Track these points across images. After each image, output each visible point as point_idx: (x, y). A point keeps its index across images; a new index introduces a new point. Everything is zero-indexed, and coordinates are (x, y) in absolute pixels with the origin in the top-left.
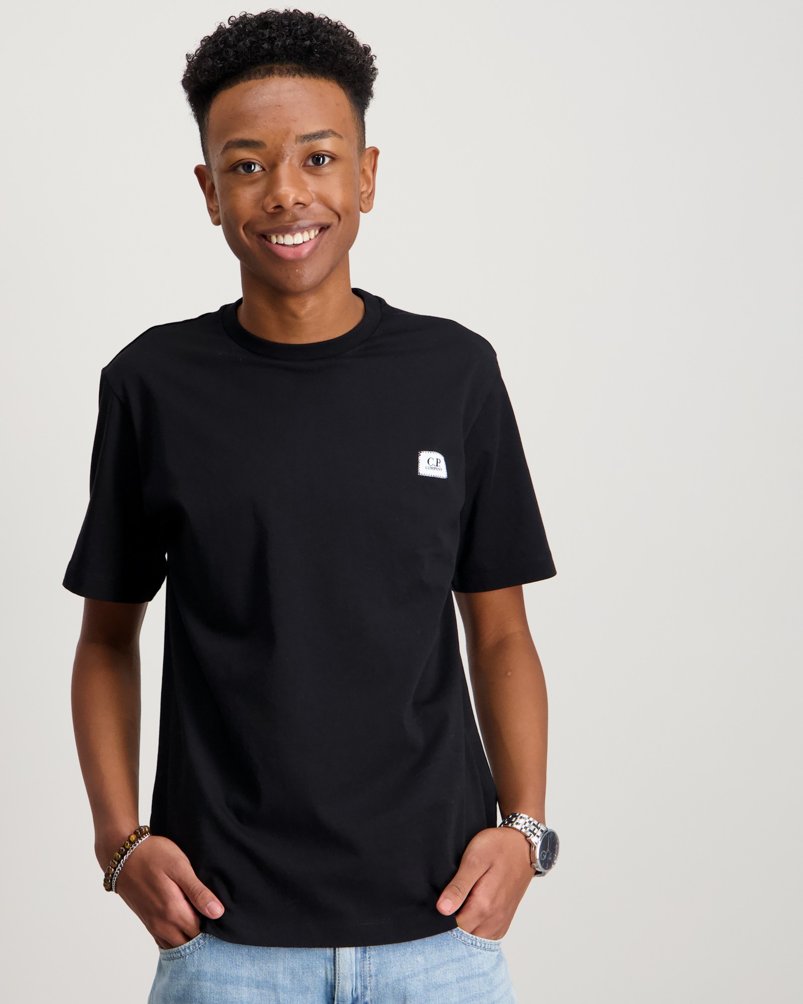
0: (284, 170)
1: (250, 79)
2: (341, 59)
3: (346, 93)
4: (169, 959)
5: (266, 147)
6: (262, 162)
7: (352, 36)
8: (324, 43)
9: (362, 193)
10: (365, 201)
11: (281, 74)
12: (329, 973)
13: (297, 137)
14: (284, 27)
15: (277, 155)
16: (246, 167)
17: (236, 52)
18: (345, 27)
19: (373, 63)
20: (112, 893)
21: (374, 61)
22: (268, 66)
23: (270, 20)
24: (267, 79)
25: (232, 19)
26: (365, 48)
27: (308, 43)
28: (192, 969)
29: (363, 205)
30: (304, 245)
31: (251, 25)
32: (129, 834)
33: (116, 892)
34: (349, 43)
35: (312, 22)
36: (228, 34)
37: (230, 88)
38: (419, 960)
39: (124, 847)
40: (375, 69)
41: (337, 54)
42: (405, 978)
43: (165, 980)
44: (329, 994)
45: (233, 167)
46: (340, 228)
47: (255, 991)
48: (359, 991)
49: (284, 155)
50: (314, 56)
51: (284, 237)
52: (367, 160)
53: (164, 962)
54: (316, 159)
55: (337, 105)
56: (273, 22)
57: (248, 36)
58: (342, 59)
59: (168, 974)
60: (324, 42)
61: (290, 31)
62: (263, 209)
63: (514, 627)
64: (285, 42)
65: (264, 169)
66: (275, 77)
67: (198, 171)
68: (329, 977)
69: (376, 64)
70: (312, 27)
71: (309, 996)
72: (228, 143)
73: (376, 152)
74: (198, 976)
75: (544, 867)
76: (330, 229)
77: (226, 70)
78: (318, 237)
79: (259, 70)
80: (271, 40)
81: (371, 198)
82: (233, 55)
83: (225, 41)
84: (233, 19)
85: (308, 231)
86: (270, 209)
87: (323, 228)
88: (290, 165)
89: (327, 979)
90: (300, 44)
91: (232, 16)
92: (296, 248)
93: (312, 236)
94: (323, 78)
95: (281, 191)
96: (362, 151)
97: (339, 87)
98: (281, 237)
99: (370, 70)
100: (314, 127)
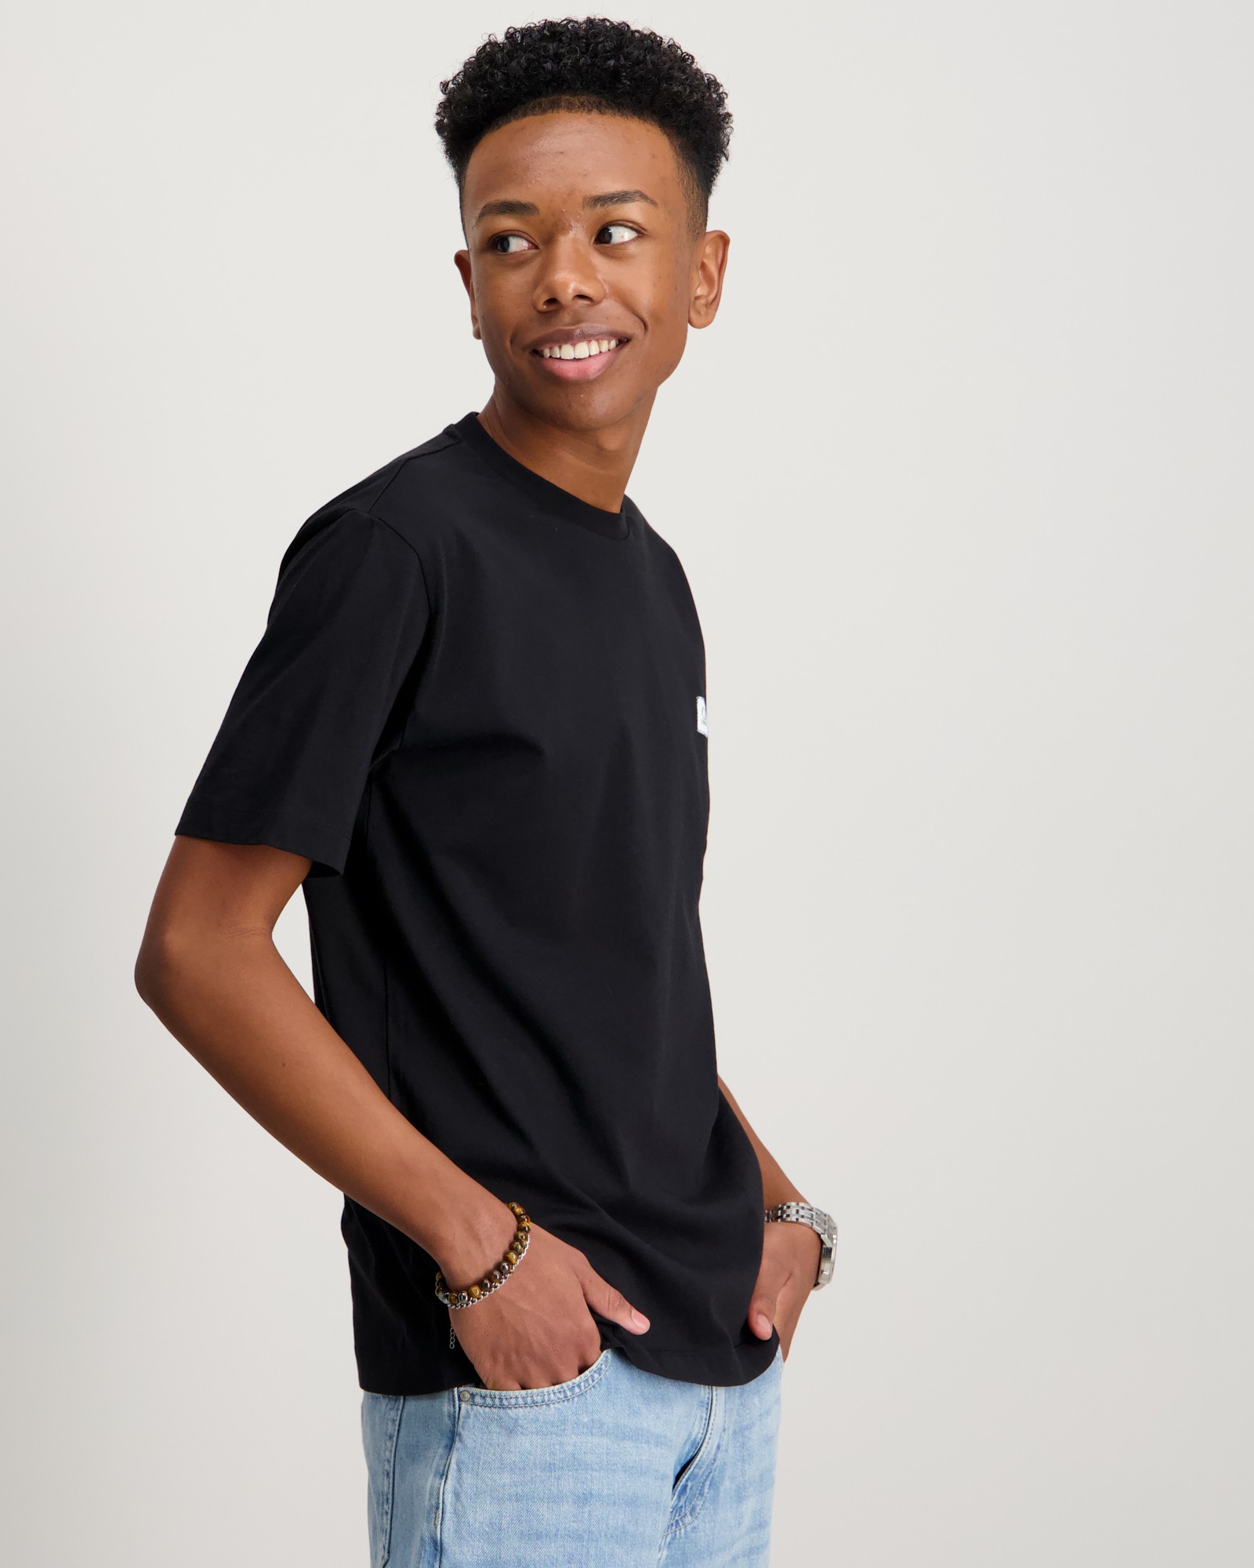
0: (564, 247)
2: (664, 90)
3: (671, 143)
5: (538, 212)
6: (533, 236)
8: (638, 64)
9: (697, 297)
10: (701, 312)
11: (570, 108)
13: (580, 200)
14: (579, 39)
15: (555, 225)
21: (726, 101)
22: (554, 98)
24: (549, 115)
27: (612, 62)
28: (583, 1419)
29: (695, 316)
30: (591, 360)
31: (531, 36)
35: (624, 36)
37: (498, 128)
45: (492, 241)
46: (646, 346)
49: (565, 224)
51: (560, 347)
52: (708, 250)
55: (653, 156)
56: (565, 33)
57: (525, 52)
58: (666, 89)
60: (638, 62)
61: (588, 45)
62: (534, 306)
64: (577, 60)
65: (530, 246)
66: (562, 112)
72: (485, 207)
73: (723, 240)
74: (592, 1428)
76: (631, 344)
78: (613, 352)
79: (540, 104)
81: (713, 307)
82: (503, 80)
85: (598, 340)
86: (540, 305)
87: (623, 341)
88: (575, 240)
90: (600, 64)
92: (579, 364)
93: (605, 349)
94: (636, 118)
95: (556, 278)
96: (698, 233)
97: (660, 133)
98: (556, 349)
99: (720, 115)
100: (610, 185)
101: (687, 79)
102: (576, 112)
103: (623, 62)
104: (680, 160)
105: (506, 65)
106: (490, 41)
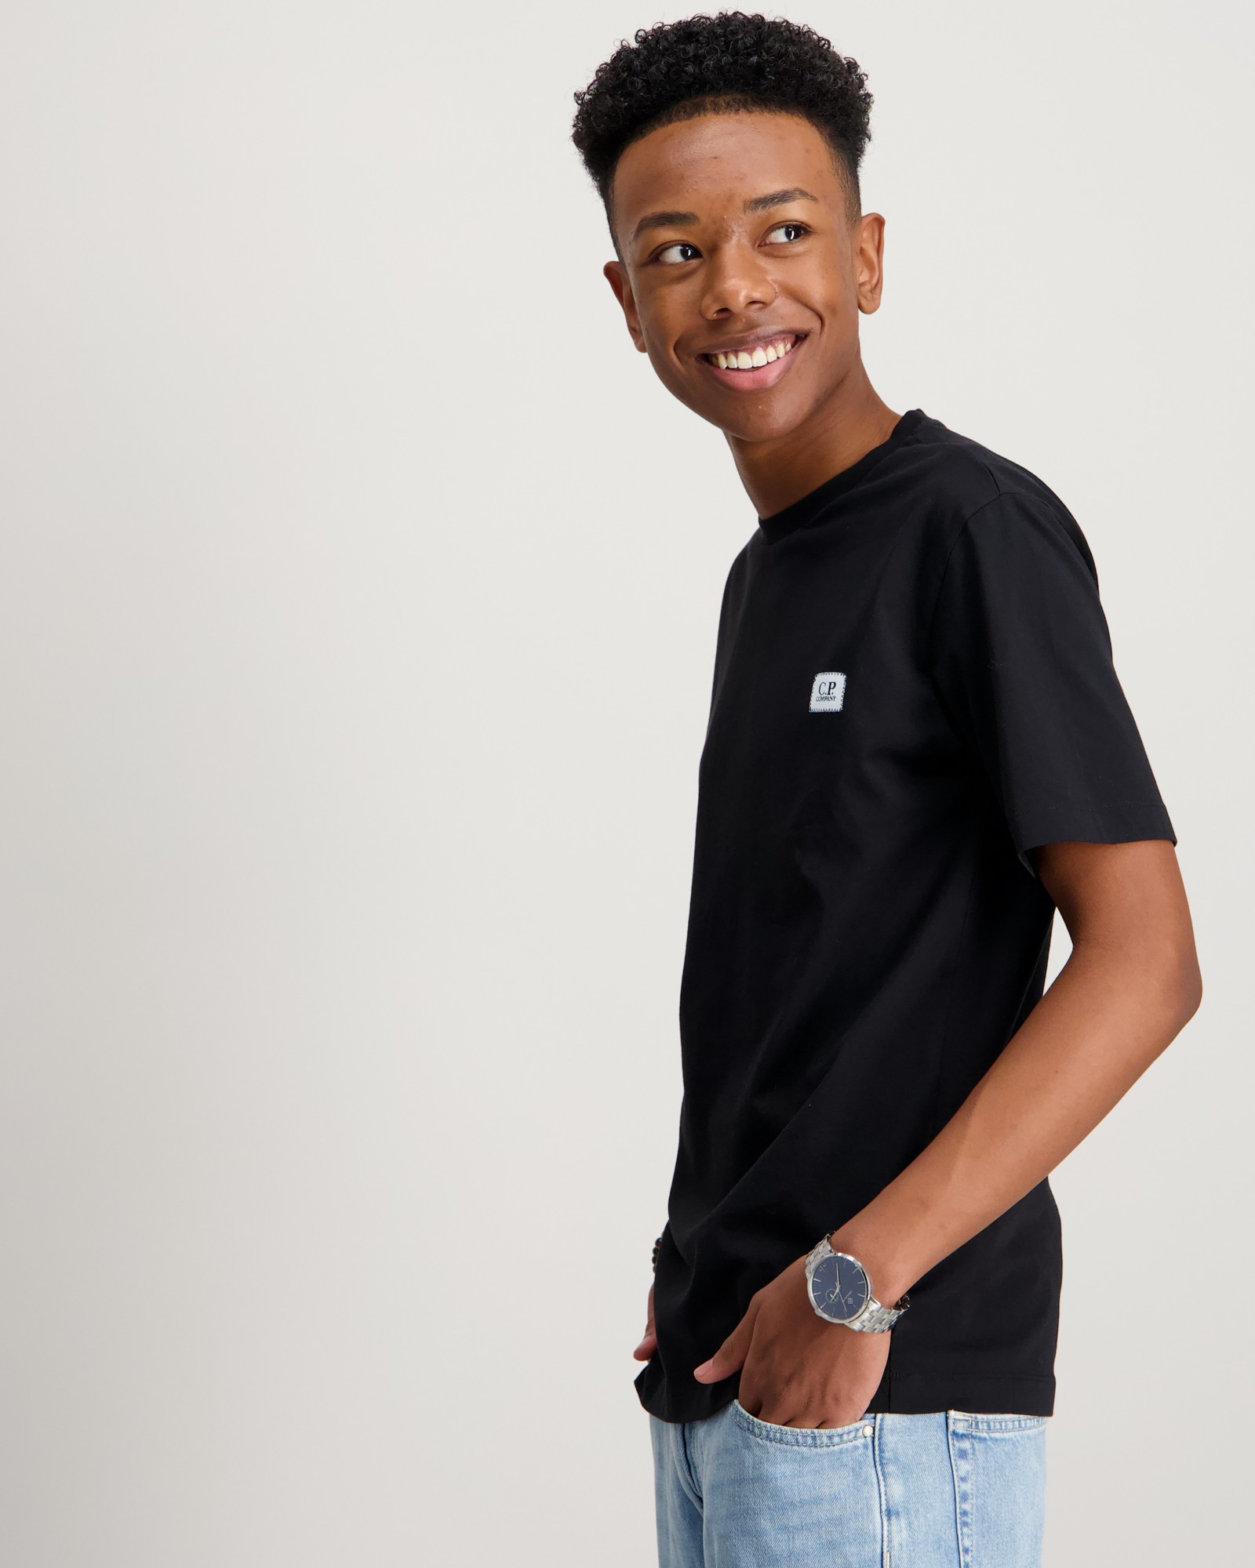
0: (730, 254)
1: (670, 122)
2: (809, 81)
3: (821, 134)
5: (699, 222)
6: (695, 245)
7: (826, 46)
8: (781, 58)
9: (861, 284)
10: (867, 297)
11: (716, 109)
13: (745, 202)
14: (717, 38)
15: (717, 232)
17: (647, 82)
18: (816, 34)
19: (865, 86)
21: (866, 83)
22: (696, 100)
23: (695, 29)
24: (696, 119)
25: (639, 34)
26: (849, 63)
27: (755, 59)
29: (863, 302)
30: (767, 367)
31: (666, 39)
34: (820, 56)
35: (760, 28)
36: (633, 56)
37: (642, 137)
40: (869, 95)
41: (802, 74)
45: (653, 255)
46: (825, 336)
49: (727, 231)
50: (766, 79)
51: (736, 357)
52: (865, 235)
55: (807, 151)
56: (701, 32)
57: (663, 56)
58: (811, 80)
60: (781, 56)
61: (727, 43)
62: (701, 314)
64: (719, 60)
65: (700, 255)
66: (709, 115)
69: (870, 86)
70: (760, 36)
72: (643, 220)
73: (879, 222)
76: (808, 339)
77: (635, 111)
78: (790, 353)
79: (684, 108)
80: (698, 59)
81: (878, 291)
82: (643, 87)
83: (629, 68)
84: (641, 34)
85: (774, 343)
86: (712, 314)
87: (799, 338)
88: (739, 245)
90: (742, 61)
91: (639, 30)
92: (755, 372)
93: (781, 353)
94: (784, 113)
95: (726, 286)
96: (855, 221)
97: (809, 125)
98: (732, 358)
99: (860, 97)
100: (772, 186)
101: (829, 67)
102: (724, 113)
103: (765, 56)
104: (832, 150)
105: (645, 72)
106: (623, 47)
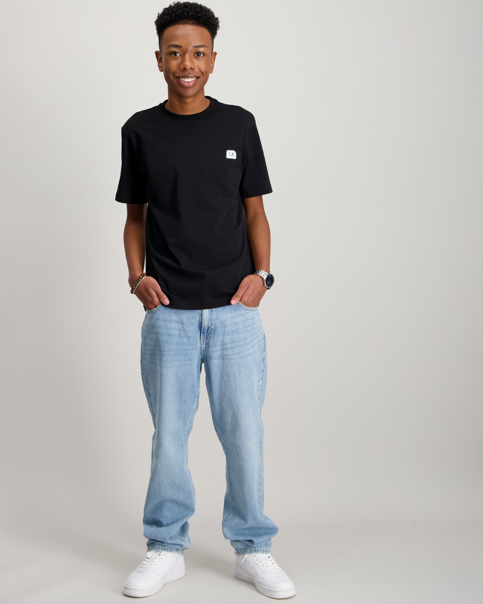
0: (187, 56)
1: (179, 24)
3: (209, 32)
4: (149, 313)
5: (182, 48)
6: (180, 53)
7: (213, 14)
9: (210, 67)
10: (210, 69)
11: (190, 24)
12: (200, 318)
13: (193, 46)
15: (186, 51)
16: (175, 54)
17: (175, 15)
18: (211, 11)
20: (133, 294)
22: (186, 21)
23: (188, 5)
24: (185, 25)
27: (200, 15)
28: (156, 317)
29: (210, 71)
30: (191, 82)
31: (181, 6)
32: (140, 276)
33: (135, 294)
34: (212, 16)
36: (173, 8)
37: (172, 26)
38: (229, 315)
39: (138, 280)
42: (225, 321)
43: (147, 320)
44: (200, 326)
45: (170, 53)
46: (203, 78)
47: (176, 324)
48: (210, 325)
49: (188, 51)
50: (201, 19)
51: (185, 79)
52: (213, 56)
53: (147, 314)
54: (198, 54)
57: (180, 10)
59: (148, 318)
60: (205, 15)
61: (194, 10)
62: (179, 69)
63: (259, 210)
64: (192, 13)
65: (181, 55)
66: (188, 25)
67: (157, 53)
68: (200, 320)
69: (220, 24)
70: (201, 9)
71: (194, 326)
72: (170, 45)
73: (216, 54)
74: (158, 319)
75: (269, 286)
76: (200, 78)
77: (171, 20)
78: (195, 80)
79: (183, 22)
80: (188, 12)
83: (172, 11)
84: (175, 3)
85: (192, 78)
86: (182, 69)
87: (198, 78)
88: (189, 55)
89: (199, 320)
90: (197, 14)
92: (188, 83)
94: (203, 27)
95: (185, 63)
96: (212, 53)
